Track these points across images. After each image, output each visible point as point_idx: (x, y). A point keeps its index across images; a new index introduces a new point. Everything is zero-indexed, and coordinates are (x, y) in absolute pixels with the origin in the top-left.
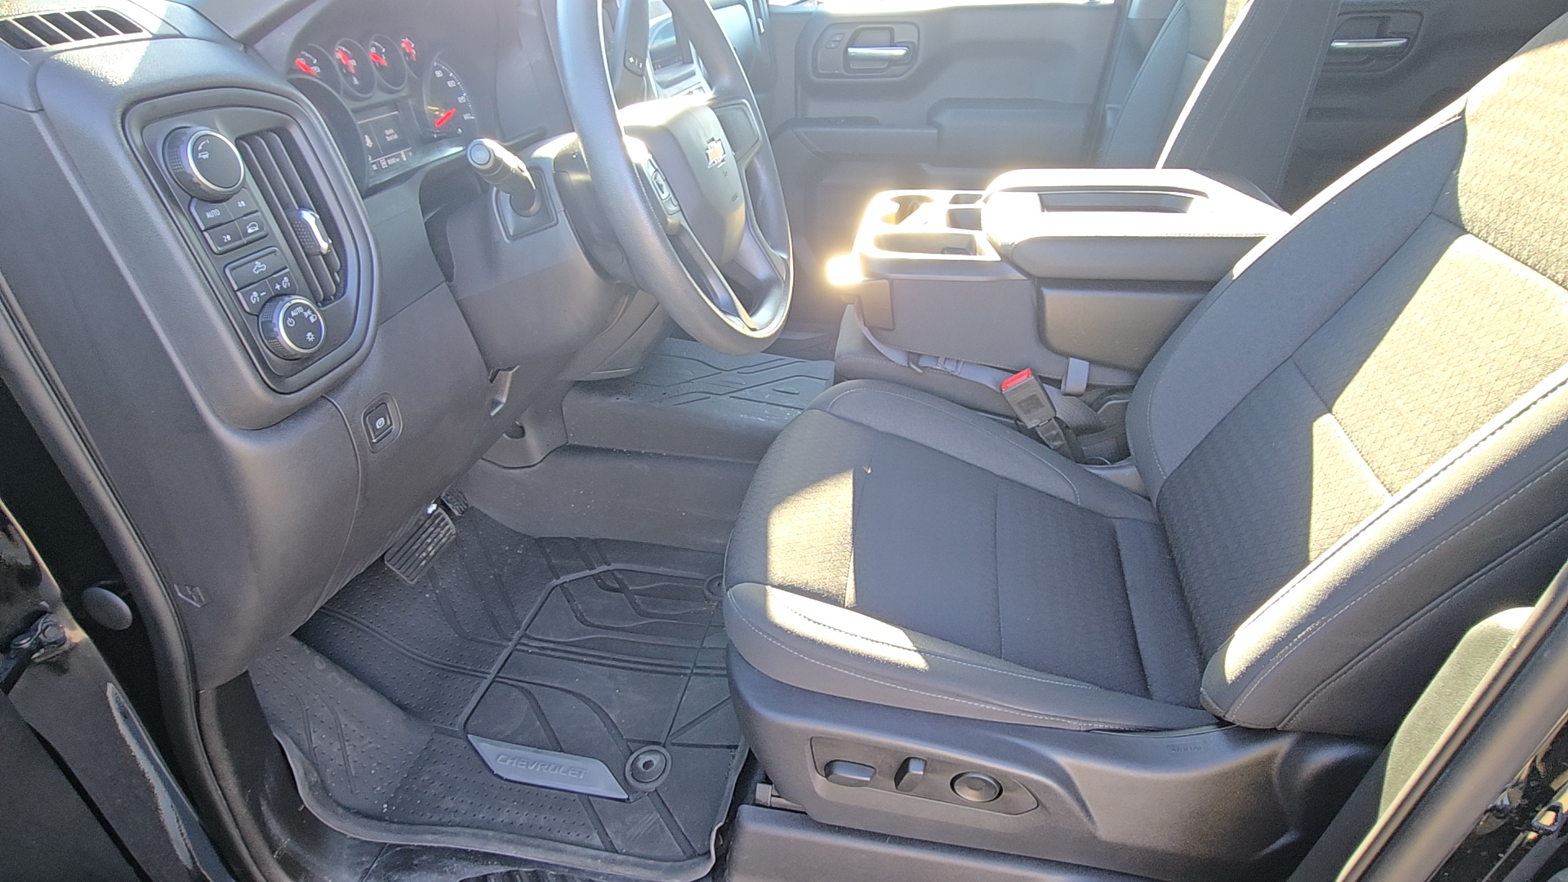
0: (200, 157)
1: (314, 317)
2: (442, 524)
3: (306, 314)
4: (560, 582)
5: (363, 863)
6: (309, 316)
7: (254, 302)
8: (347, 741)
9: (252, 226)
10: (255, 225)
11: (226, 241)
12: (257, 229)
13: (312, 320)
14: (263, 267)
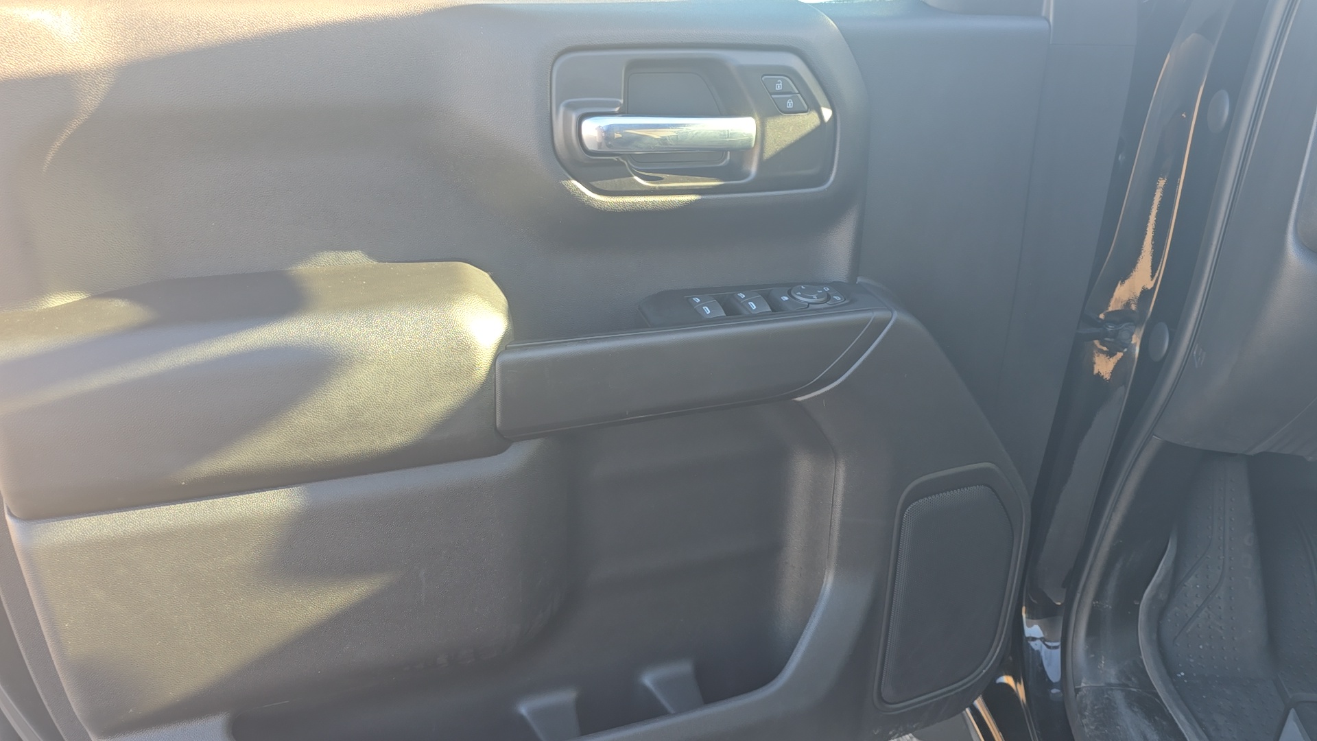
5: (1130, 680)
8: (1208, 608)
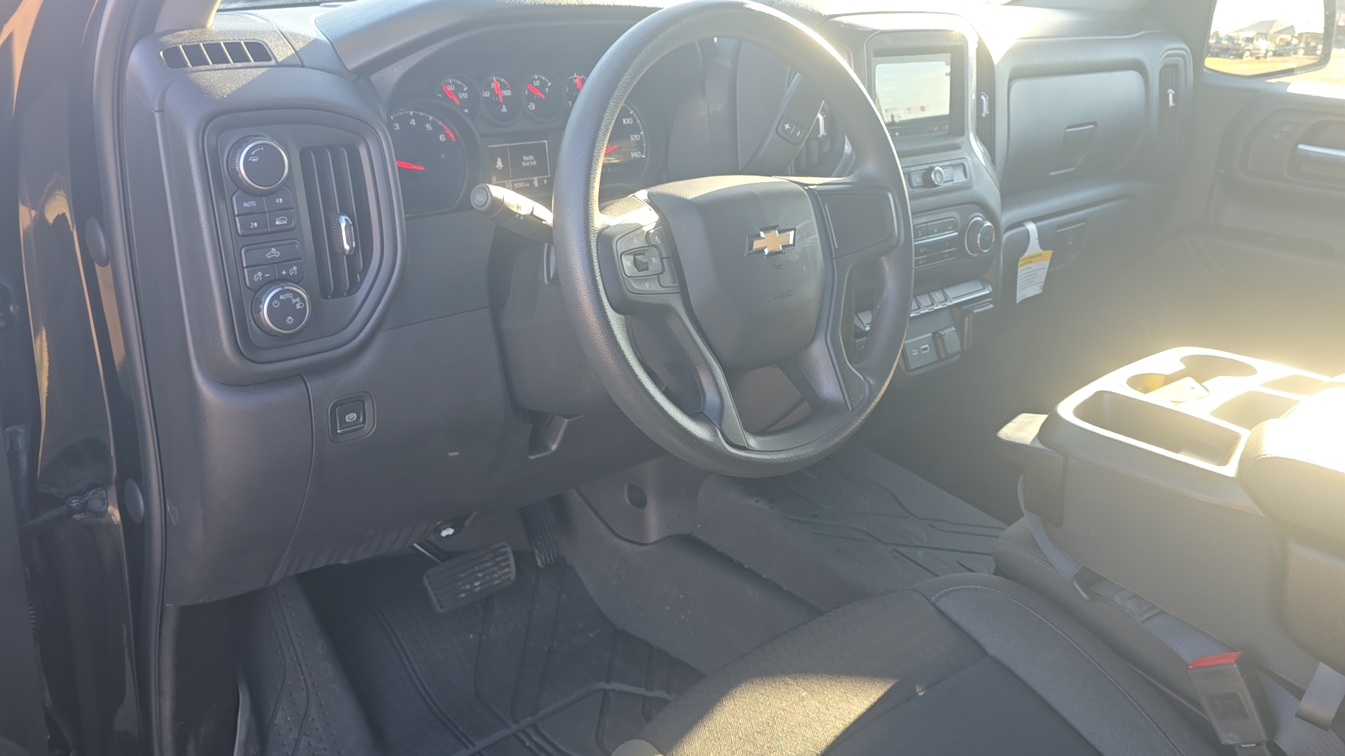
0: (250, 159)
1: (301, 305)
2: (503, 564)
3: (294, 301)
4: (608, 687)
6: (297, 303)
7: (256, 280)
9: (282, 219)
10: (284, 220)
11: (252, 227)
12: (285, 222)
13: (298, 306)
14: (277, 254)
